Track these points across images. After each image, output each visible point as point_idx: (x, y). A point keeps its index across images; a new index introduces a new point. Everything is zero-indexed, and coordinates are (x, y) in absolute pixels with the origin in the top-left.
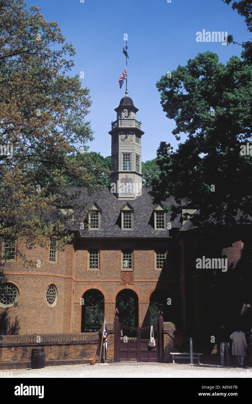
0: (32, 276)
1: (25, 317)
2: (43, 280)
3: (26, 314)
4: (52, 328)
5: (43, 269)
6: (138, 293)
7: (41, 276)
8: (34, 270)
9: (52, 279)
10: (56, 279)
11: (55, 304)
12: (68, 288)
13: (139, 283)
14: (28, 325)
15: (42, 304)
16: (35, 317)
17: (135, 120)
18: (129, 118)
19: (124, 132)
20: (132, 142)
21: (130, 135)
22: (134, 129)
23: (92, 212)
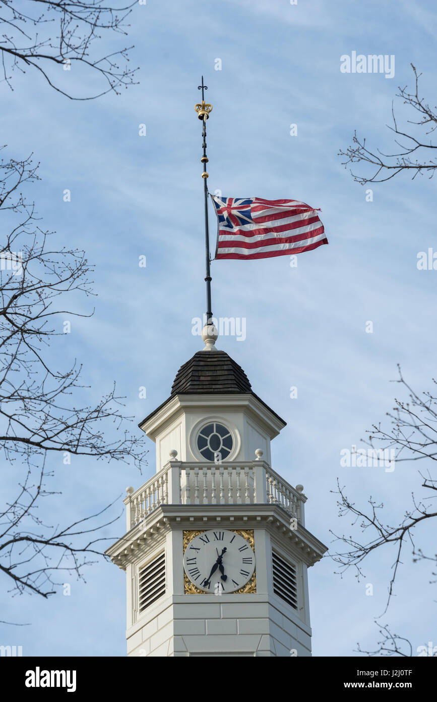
17: (266, 466)
18: (231, 458)
19: (202, 534)
20: (253, 590)
21: (241, 549)
22: (264, 518)
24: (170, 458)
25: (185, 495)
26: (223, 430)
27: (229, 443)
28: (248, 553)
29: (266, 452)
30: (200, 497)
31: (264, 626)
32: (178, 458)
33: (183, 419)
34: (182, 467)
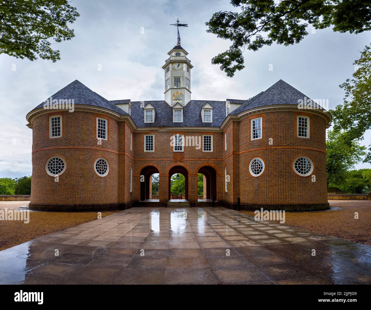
0: (78, 149)
1: (73, 185)
2: (91, 153)
3: (74, 182)
4: (103, 194)
5: (90, 144)
6: (188, 168)
7: (88, 150)
8: (81, 144)
9: (102, 153)
10: (107, 153)
11: (106, 174)
12: (122, 162)
13: (189, 161)
14: (76, 191)
15: (91, 174)
16: (83, 185)
18: (180, 56)
20: (183, 69)
21: (181, 65)
22: (185, 61)
23: (147, 110)
24: (171, 56)
25: (173, 59)
27: (180, 54)
30: (177, 59)
33: (174, 52)
34: (173, 56)
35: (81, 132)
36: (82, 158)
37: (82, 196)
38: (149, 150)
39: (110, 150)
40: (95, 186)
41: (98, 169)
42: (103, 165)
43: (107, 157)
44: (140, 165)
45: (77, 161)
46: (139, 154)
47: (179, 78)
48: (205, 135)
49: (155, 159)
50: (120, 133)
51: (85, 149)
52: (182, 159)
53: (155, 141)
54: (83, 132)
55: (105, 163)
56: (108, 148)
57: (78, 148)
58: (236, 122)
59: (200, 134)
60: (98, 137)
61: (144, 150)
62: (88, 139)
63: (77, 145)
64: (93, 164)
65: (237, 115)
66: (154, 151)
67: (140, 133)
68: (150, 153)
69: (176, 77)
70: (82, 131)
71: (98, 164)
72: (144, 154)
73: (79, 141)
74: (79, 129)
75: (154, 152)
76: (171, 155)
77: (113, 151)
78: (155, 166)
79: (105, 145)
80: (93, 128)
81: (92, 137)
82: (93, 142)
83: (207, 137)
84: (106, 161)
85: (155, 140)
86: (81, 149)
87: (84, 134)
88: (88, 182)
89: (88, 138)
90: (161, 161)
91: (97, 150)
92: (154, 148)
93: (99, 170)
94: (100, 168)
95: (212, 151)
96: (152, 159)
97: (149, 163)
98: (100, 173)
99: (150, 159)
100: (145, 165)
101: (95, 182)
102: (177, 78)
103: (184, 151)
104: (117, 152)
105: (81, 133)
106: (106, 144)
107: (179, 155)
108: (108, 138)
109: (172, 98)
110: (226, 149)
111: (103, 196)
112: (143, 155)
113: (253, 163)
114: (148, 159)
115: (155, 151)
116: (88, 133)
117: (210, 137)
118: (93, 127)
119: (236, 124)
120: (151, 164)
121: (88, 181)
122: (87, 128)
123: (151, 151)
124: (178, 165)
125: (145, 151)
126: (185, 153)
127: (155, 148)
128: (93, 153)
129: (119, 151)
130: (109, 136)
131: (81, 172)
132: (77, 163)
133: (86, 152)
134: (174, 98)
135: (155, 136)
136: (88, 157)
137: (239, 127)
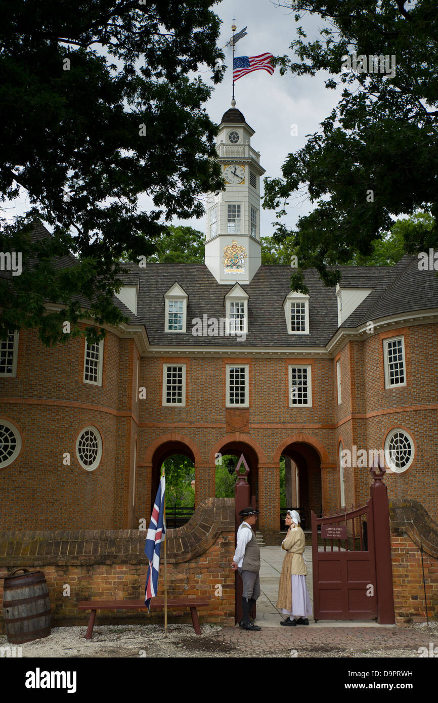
0: (48, 408)
1: (34, 490)
2: (72, 416)
3: (35, 483)
4: (89, 511)
5: (71, 396)
6: (258, 449)
7: (67, 409)
8: (53, 396)
9: (90, 416)
10: (99, 416)
11: (95, 465)
12: (124, 436)
13: (261, 430)
16: (54, 490)
17: (249, 146)
18: (238, 143)
19: (229, 166)
20: (244, 183)
21: (241, 171)
22: (248, 162)
23: (171, 300)
24: (221, 142)
25: (225, 153)
26: (236, 134)
27: (238, 138)
28: (243, 172)
29: (249, 141)
30: (232, 155)
31: (247, 194)
32: (223, 142)
33: (225, 130)
34: (224, 145)
35: (56, 368)
36: (54, 427)
37: (51, 518)
38: (173, 402)
39: (105, 409)
40: (75, 493)
41: (82, 453)
42: (92, 444)
43: (99, 426)
44: (153, 437)
45: (44, 435)
46: (151, 410)
47: (239, 207)
48: (295, 367)
49: (186, 425)
50: (121, 367)
51: (62, 408)
52: (246, 425)
53: (187, 379)
54: (60, 368)
55: (95, 438)
56: (102, 403)
57: (47, 404)
58: (357, 343)
59: (283, 364)
60: (86, 379)
61: (161, 402)
62: (68, 383)
63: (45, 397)
64: (74, 441)
65: (358, 328)
66: (183, 404)
67: (156, 358)
68: (176, 410)
69: (232, 204)
70: (56, 366)
71: (83, 441)
72: (162, 411)
73: (51, 388)
74: (52, 360)
75: (184, 408)
76: (222, 417)
77: (110, 410)
78: (186, 441)
79: (96, 397)
80: (78, 357)
81: (76, 378)
82: (77, 390)
83: (300, 371)
84: (96, 434)
85: (187, 377)
86: (54, 406)
87: (60, 372)
88: (64, 484)
89: (67, 381)
90: (199, 430)
91: (82, 408)
92: (183, 397)
93: (83, 455)
94: (86, 452)
95: (309, 404)
96: (182, 425)
97: (173, 434)
98: (85, 463)
99: (175, 425)
100: (165, 438)
101: (76, 484)
102: (234, 206)
103: (250, 406)
104: (115, 412)
105: (56, 370)
106: (99, 394)
107: (239, 416)
108: (103, 380)
109: (222, 263)
110: (340, 402)
111: (89, 515)
112: (159, 413)
113: (392, 442)
114: (170, 425)
115: (186, 405)
116: (69, 370)
117: (305, 371)
118: (78, 355)
119: (356, 347)
120: (178, 438)
121: (62, 481)
122: (69, 358)
123: (177, 404)
124: (237, 440)
125: (165, 403)
126: (251, 411)
127: (186, 397)
128: (75, 416)
129: (119, 409)
130: (104, 377)
131: (52, 460)
132: (43, 439)
133: (62, 416)
134: (226, 262)
135: (187, 367)
136: (66, 426)
137: (363, 354)
